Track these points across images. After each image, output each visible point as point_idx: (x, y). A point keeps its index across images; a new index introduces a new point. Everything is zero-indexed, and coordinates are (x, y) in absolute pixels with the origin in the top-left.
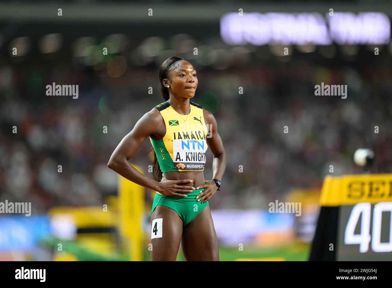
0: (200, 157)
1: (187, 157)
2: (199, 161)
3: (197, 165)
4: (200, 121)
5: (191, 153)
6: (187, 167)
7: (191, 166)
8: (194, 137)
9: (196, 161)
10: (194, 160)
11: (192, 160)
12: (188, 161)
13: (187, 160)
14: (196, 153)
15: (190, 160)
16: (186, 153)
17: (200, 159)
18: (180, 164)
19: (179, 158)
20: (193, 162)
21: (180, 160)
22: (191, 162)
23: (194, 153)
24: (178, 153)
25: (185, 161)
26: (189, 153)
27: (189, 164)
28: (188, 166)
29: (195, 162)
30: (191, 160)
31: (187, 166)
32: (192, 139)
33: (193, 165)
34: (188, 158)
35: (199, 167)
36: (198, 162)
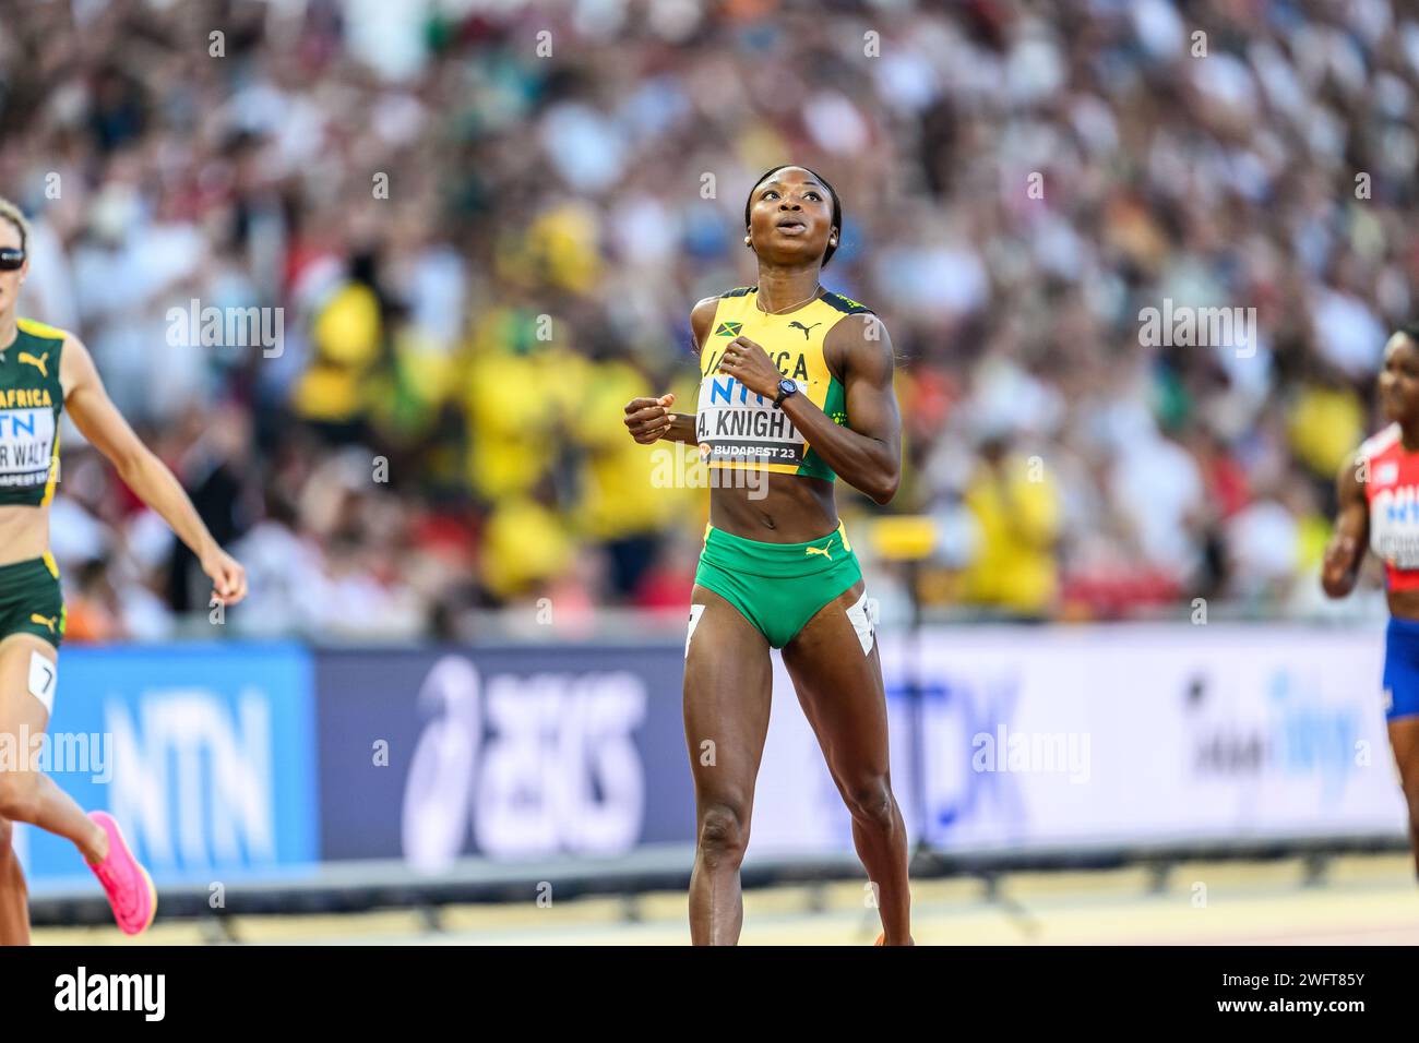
1: (721, 423)
2: (758, 434)
3: (749, 449)
4: (807, 331)
5: (736, 413)
7: (727, 452)
9: (748, 434)
10: (740, 433)
11: (732, 433)
12: (722, 436)
13: (718, 433)
14: (751, 413)
15: (726, 433)
16: (721, 412)
20: (736, 437)
22: (729, 437)
23: (743, 412)
25: (713, 436)
26: (729, 412)
27: (721, 443)
28: (719, 450)
29: (744, 438)
30: (729, 431)
36: (753, 437)
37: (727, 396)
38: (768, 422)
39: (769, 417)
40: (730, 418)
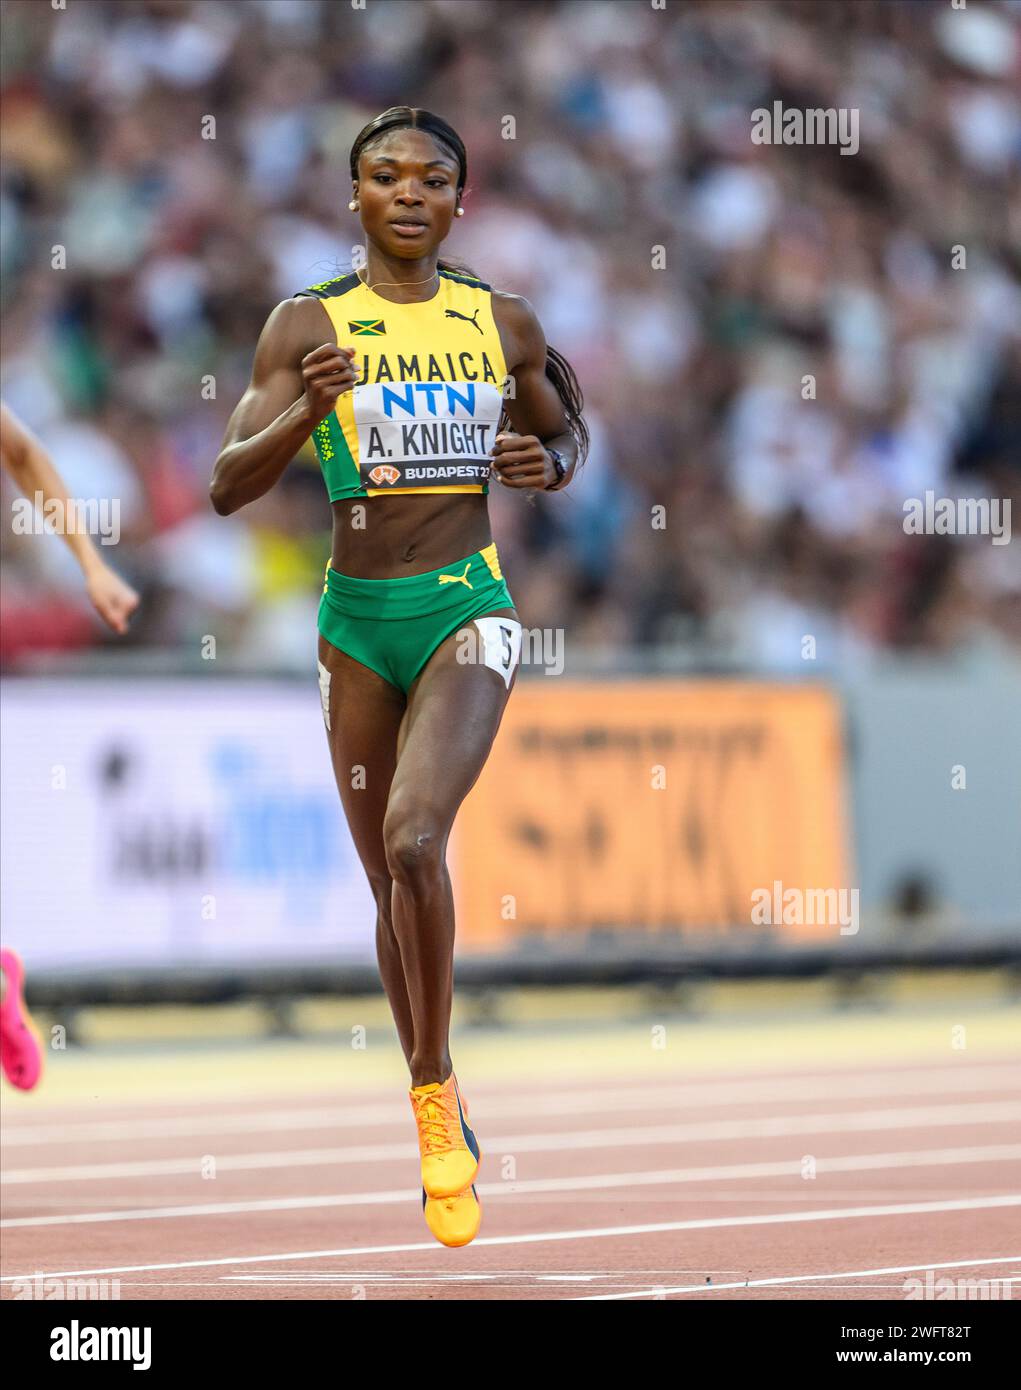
0: (460, 439)
1: (408, 440)
2: (456, 451)
3: (449, 468)
4: (473, 321)
5: (424, 428)
6: (408, 477)
7: (421, 473)
8: (439, 373)
9: (445, 451)
10: (436, 451)
11: (425, 452)
12: (412, 457)
13: (406, 453)
14: (444, 425)
15: (418, 453)
16: (404, 427)
17: (458, 446)
18: (381, 468)
19: (380, 448)
20: (430, 456)
21: (383, 455)
22: (422, 457)
23: (435, 426)
24: (374, 430)
25: (399, 456)
26: (415, 427)
27: (413, 464)
28: (411, 474)
29: (441, 456)
30: (421, 450)
31: (407, 474)
32: (430, 379)
33: (429, 469)
34: (410, 446)
35: (459, 475)
36: (451, 455)
37: (408, 406)
38: (461, 435)
39: (461, 429)
40: (419, 431)
